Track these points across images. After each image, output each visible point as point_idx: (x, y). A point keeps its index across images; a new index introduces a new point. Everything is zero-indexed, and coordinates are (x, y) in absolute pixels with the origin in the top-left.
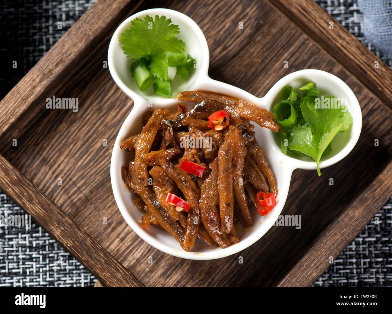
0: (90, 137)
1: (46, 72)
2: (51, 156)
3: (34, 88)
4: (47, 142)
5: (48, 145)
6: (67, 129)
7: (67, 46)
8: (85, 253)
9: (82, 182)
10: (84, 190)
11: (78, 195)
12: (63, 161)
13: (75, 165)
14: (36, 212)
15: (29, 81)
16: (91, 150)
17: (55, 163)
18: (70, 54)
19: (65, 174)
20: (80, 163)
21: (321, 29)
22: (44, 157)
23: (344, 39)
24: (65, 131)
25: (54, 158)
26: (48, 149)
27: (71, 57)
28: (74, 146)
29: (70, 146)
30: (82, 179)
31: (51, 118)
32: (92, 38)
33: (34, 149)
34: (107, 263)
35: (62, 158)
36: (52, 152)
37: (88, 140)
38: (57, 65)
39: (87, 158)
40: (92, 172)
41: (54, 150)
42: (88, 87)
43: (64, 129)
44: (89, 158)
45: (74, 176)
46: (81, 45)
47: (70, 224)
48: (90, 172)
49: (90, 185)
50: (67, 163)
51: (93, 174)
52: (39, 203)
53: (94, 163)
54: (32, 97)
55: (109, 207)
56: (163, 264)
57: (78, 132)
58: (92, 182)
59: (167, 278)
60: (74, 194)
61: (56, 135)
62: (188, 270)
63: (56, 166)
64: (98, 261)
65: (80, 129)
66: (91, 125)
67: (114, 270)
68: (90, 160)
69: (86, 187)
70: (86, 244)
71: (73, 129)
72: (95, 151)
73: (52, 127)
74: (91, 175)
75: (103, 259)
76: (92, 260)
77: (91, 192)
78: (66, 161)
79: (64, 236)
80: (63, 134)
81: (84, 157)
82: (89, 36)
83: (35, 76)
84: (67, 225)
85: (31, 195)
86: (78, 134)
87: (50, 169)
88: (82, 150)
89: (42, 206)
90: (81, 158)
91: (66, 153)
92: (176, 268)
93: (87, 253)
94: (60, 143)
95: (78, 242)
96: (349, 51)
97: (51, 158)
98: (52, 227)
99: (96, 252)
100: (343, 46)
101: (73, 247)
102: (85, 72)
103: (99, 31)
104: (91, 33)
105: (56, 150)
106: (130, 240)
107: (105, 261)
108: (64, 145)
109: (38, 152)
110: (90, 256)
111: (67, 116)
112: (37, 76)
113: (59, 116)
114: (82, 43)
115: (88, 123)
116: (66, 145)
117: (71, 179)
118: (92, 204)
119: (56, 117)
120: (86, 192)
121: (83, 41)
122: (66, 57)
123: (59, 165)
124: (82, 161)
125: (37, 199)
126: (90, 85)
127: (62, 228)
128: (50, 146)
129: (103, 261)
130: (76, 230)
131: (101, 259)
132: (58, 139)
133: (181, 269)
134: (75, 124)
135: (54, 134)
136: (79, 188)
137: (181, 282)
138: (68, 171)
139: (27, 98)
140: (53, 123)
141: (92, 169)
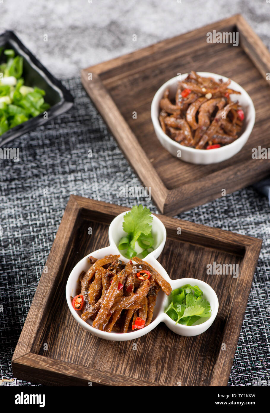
0: (78, 332)
1: (39, 305)
2: (62, 350)
3: (37, 315)
4: (56, 345)
5: (57, 346)
6: (63, 334)
7: (43, 289)
8: (110, 381)
9: (86, 355)
10: (89, 359)
11: (88, 362)
12: (70, 350)
13: (77, 349)
14: (72, 373)
15: (32, 313)
16: (82, 338)
17: (66, 353)
18: (47, 291)
19: (75, 356)
20: (80, 347)
21: (170, 225)
22: (59, 352)
23: (184, 225)
24: (63, 335)
25: (64, 351)
26: (58, 348)
27: (48, 293)
28: (72, 341)
29: (69, 341)
30: (86, 354)
31: (52, 333)
32: (54, 279)
33: (51, 351)
34: (124, 381)
35: (69, 349)
36: (62, 348)
37: (77, 334)
38: (43, 300)
39: (82, 343)
40: (89, 348)
41: (62, 347)
42: (63, 310)
43: (62, 335)
44: (83, 343)
45: (80, 354)
46: (50, 285)
47: (94, 371)
48: (87, 349)
49: (92, 355)
50: (73, 350)
51: (90, 349)
52: (71, 368)
53: (87, 343)
54: (38, 320)
55: (108, 361)
56: (153, 375)
57: (70, 333)
58: (92, 353)
59: (159, 381)
60: (85, 363)
61: (59, 339)
62: (168, 372)
63: (68, 354)
64: (119, 381)
65: (70, 331)
66: (75, 326)
67: (130, 382)
68: (84, 343)
69: (90, 357)
70: (108, 377)
71: (67, 333)
72: (84, 338)
73: (55, 336)
74: (89, 350)
75: (121, 379)
76: (116, 383)
77: (94, 358)
78: (71, 349)
79: (94, 378)
80: (63, 337)
81: (81, 343)
82: (52, 279)
83: (34, 309)
84: (93, 372)
85: (65, 367)
86: (71, 334)
87: (65, 357)
88: (77, 340)
89: (74, 369)
90: (79, 344)
91: (69, 345)
92: (160, 374)
93: (111, 380)
94: (63, 342)
95: (103, 377)
96: (189, 229)
97: (63, 352)
98: (85, 377)
99: (116, 378)
100: (185, 228)
101: (102, 381)
102: (57, 303)
103: (56, 274)
104: (52, 277)
105: (63, 346)
106: (128, 372)
107: (123, 380)
108: (66, 342)
109: (54, 352)
110: (114, 381)
111: (60, 328)
112: (35, 309)
113: (56, 330)
114: (51, 284)
115: (73, 326)
116: (67, 342)
117: (79, 357)
118: (97, 364)
119: (54, 331)
120: (91, 359)
121: (50, 282)
122: (46, 294)
123: (69, 353)
124: (80, 346)
125: (69, 366)
126: (63, 308)
127: (91, 375)
128: (59, 346)
129: (122, 380)
130: (99, 372)
131: (120, 380)
132: (61, 341)
133: (163, 374)
134: (66, 330)
135: (58, 340)
136: (86, 359)
137: (167, 380)
138: (75, 354)
139: (36, 322)
140: (54, 334)
141: (88, 347)
